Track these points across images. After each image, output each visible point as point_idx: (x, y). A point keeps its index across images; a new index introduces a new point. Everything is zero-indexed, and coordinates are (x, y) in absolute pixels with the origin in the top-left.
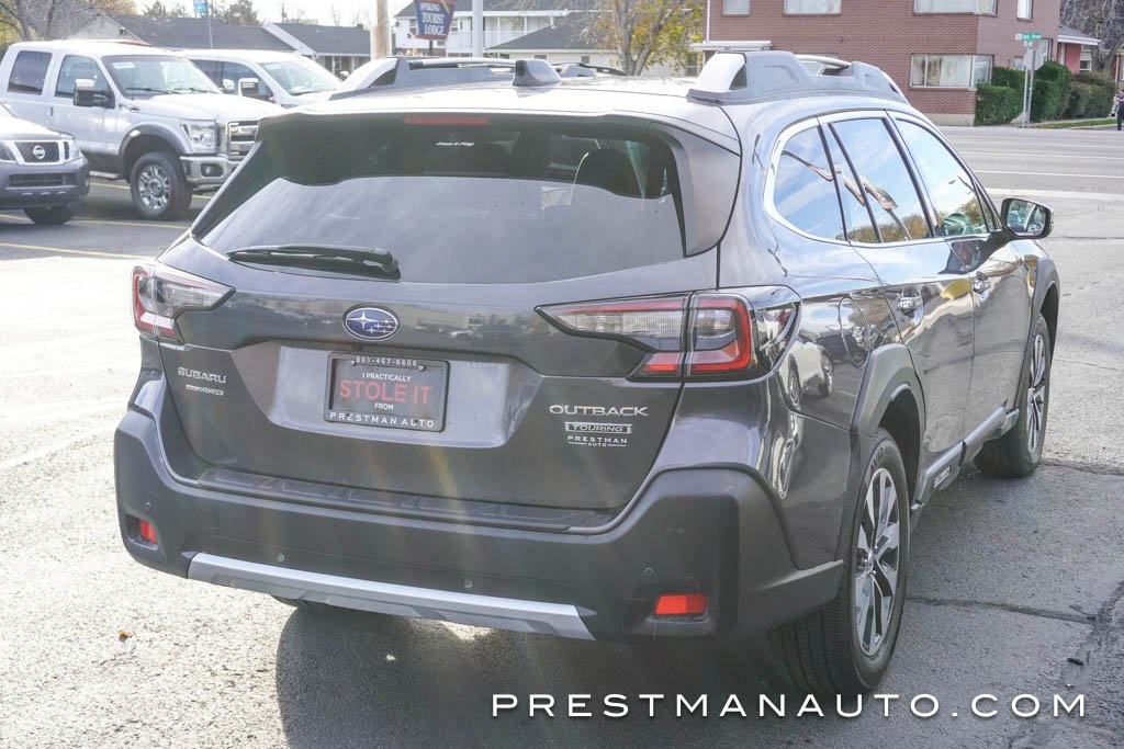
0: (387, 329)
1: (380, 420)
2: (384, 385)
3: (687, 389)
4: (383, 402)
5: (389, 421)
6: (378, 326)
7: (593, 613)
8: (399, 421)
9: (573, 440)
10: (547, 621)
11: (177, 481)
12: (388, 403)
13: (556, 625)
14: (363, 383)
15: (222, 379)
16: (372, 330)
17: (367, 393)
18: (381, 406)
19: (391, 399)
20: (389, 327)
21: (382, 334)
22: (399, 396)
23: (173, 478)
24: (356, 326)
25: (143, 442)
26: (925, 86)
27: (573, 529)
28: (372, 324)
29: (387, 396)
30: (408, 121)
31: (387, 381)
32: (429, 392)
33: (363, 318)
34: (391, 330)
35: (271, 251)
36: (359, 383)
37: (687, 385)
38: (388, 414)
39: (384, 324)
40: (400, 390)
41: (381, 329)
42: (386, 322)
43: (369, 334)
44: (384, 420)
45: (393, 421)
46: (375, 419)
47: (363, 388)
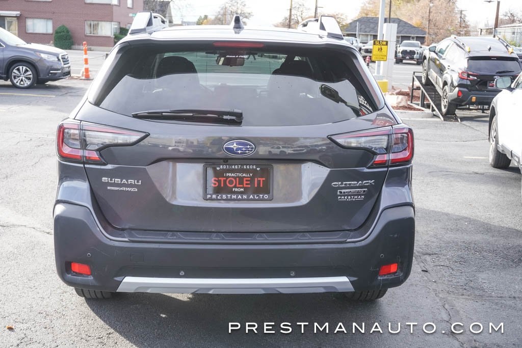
0: (249, 151)
1: (237, 197)
2: (238, 179)
3: (390, 170)
4: (238, 188)
5: (242, 197)
6: (244, 149)
7: (355, 279)
8: (248, 197)
9: (341, 199)
10: (334, 286)
11: (111, 240)
12: (240, 188)
13: (337, 287)
14: (225, 179)
15: (138, 182)
16: (239, 152)
17: (227, 183)
18: (236, 190)
19: (242, 186)
20: (250, 149)
21: (246, 153)
22: (246, 184)
23: (109, 239)
24: (230, 150)
25: (85, 221)
26: (92, 35)
27: (348, 240)
28: (240, 149)
29: (239, 184)
30: (216, 44)
31: (239, 177)
32: (263, 180)
33: (235, 145)
34: (251, 151)
35: (162, 112)
36: (222, 179)
37: (390, 169)
38: (241, 193)
39: (248, 148)
40: (246, 181)
41: (245, 151)
42: (249, 147)
43: (238, 153)
44: (240, 197)
45: (245, 197)
46: (234, 197)
47: (225, 181)
